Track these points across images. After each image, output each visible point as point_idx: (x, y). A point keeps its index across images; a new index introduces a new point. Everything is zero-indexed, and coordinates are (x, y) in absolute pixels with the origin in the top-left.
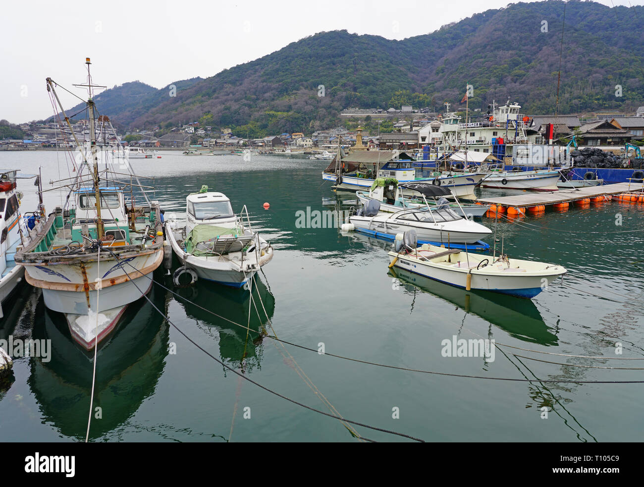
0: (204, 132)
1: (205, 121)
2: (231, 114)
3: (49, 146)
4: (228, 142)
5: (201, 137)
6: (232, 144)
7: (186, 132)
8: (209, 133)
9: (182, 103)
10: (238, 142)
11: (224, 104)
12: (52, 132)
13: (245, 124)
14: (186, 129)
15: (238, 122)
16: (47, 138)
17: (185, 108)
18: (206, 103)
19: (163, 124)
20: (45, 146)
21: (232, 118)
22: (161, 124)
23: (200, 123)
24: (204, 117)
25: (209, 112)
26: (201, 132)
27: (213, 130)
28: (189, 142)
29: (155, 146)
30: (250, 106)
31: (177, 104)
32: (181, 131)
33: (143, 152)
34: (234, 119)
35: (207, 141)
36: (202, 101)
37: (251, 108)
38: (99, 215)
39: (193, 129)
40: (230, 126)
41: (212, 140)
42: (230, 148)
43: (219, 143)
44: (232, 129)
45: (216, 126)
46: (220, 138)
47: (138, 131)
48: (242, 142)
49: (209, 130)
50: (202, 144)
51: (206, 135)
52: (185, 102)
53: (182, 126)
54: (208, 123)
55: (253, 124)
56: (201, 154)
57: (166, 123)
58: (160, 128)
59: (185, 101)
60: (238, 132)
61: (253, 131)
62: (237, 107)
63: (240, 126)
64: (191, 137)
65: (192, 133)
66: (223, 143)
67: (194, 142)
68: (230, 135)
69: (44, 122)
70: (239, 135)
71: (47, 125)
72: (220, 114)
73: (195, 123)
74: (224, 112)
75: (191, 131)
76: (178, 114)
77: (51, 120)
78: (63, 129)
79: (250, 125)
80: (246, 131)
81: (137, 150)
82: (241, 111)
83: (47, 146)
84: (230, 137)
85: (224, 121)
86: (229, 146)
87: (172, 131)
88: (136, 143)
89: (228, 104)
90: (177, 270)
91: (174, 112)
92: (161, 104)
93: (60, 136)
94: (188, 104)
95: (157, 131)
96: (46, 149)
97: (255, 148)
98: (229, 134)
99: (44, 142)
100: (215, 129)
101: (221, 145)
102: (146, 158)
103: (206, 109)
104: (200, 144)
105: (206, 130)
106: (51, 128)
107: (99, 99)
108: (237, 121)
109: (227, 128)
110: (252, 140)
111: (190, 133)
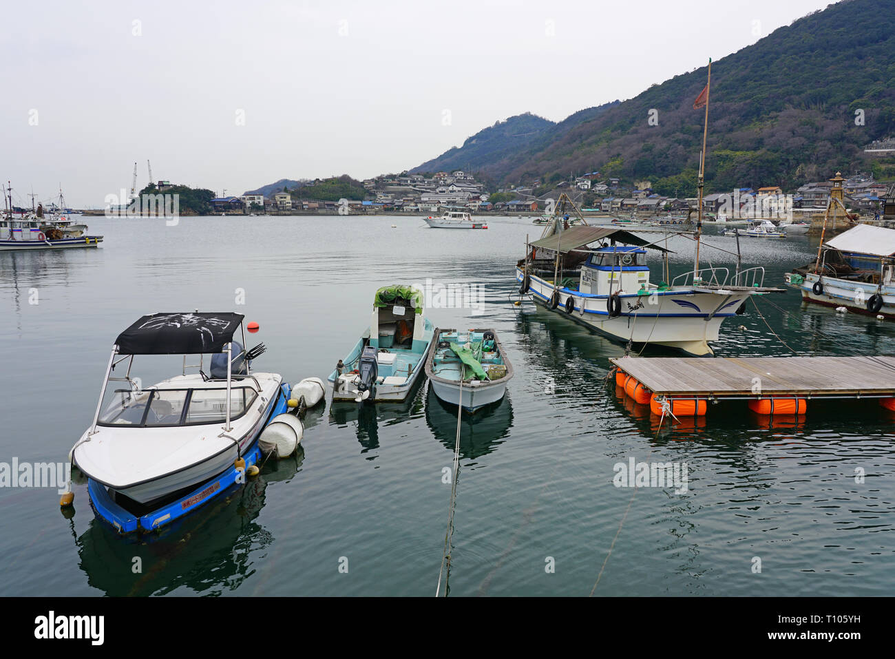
0: (605, 187)
1: (610, 170)
2: (654, 158)
3: (392, 209)
4: (641, 204)
5: (599, 196)
6: (647, 208)
7: (579, 188)
8: (614, 189)
9: (582, 142)
10: (658, 204)
11: (644, 141)
12: (400, 190)
13: (676, 174)
14: (579, 184)
15: (664, 171)
16: (394, 198)
17: (583, 150)
18: (615, 142)
19: (547, 176)
20: (386, 210)
21: (654, 164)
22: (545, 176)
23: (602, 174)
24: (610, 164)
25: (618, 155)
26: (601, 188)
27: (620, 184)
28: (580, 204)
29: (529, 210)
30: (687, 144)
31: (574, 144)
32: (571, 186)
34: (657, 165)
35: (607, 202)
36: (612, 139)
37: (690, 146)
39: (589, 183)
40: (650, 177)
41: (617, 200)
42: (644, 213)
43: (627, 205)
44: (653, 182)
45: (626, 178)
46: (630, 196)
47: (512, 186)
48: (664, 203)
49: (615, 184)
50: (599, 206)
51: (609, 193)
52: (584, 142)
53: (574, 179)
54: (614, 174)
55: (689, 173)
57: (552, 175)
58: (543, 181)
59: (586, 139)
60: (663, 186)
61: (688, 184)
62: (665, 145)
63: (667, 177)
64: (584, 195)
65: (587, 190)
66: (633, 205)
67: (589, 204)
68: (648, 192)
69: (392, 177)
70: (663, 192)
71: (396, 181)
72: (635, 158)
73: (594, 173)
74: (642, 154)
75: (586, 187)
76: (571, 160)
77: (404, 175)
78: (415, 186)
79: (683, 175)
80: (675, 185)
82: (670, 152)
83: (389, 209)
84: (647, 195)
85: (640, 170)
86: (642, 210)
87: (559, 186)
88: (503, 206)
89: (650, 142)
91: (567, 158)
92: (551, 146)
93: (410, 195)
94: (590, 145)
95: (538, 186)
96: (389, 213)
98: (646, 190)
99: (386, 204)
100: (624, 183)
101: (629, 209)
102: (473, 228)
103: (614, 152)
104: (596, 207)
105: (609, 184)
106: (400, 185)
107: (474, 142)
108: (663, 169)
109: (645, 180)
110: (681, 201)
111: (584, 190)
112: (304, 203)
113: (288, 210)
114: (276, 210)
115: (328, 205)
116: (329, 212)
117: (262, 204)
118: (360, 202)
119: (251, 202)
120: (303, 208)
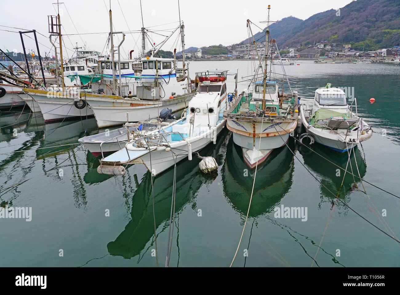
0: (330, 47)
1: (332, 40)
2: (353, 34)
3: (240, 58)
4: (346, 54)
5: (327, 51)
6: (350, 56)
7: (318, 48)
8: (334, 48)
9: (318, 28)
10: (355, 54)
11: (348, 27)
12: (241, 50)
13: (363, 41)
14: (318, 46)
15: (357, 40)
16: (239, 53)
17: (319, 31)
18: (334, 27)
19: (303, 43)
20: (237, 58)
21: (353, 37)
22: (302, 43)
23: (329, 41)
24: (332, 37)
25: (336, 33)
26: (328, 47)
27: (337, 46)
28: (319, 55)
29: (296, 58)
30: (369, 27)
31: (315, 29)
32: (314, 47)
33: (289, 61)
34: (354, 37)
35: (331, 54)
36: (332, 26)
37: (370, 28)
38: (264, 97)
39: (323, 46)
40: (351, 42)
41: (336, 53)
42: (348, 58)
43: (340, 55)
44: (352, 45)
45: (340, 43)
46: (341, 51)
47: (287, 48)
48: (358, 54)
49: (334, 46)
50: (327, 56)
51: (332, 50)
52: (320, 28)
53: (316, 44)
54: (334, 42)
55: (369, 40)
56: (326, 62)
57: (305, 42)
58: (301, 45)
59: (320, 27)
60: (356, 46)
61: (369, 45)
62: (359, 28)
63: (359, 42)
64: (321, 51)
65: (322, 48)
66: (343, 55)
67: (322, 54)
68: (349, 49)
69: (237, 45)
70: (356, 49)
71: (240, 47)
72: (344, 34)
73: (325, 41)
74: (348, 32)
75: (321, 47)
76: (314, 36)
77: (242, 43)
78: (247, 48)
79: (367, 41)
80: (363, 46)
81: (285, 60)
82: (361, 31)
83: (238, 58)
84: (349, 50)
85: (346, 40)
86: (348, 57)
87: (309, 47)
88: (285, 56)
89: (351, 27)
90: (302, 135)
91: (312, 35)
92: (304, 30)
93: (245, 52)
94: (322, 29)
95: (299, 47)
96: (239, 59)
97: (367, 58)
98: (348, 48)
99: (237, 56)
100: (339, 45)
101: (342, 56)
102: (290, 65)
103: (334, 32)
104: (326, 56)
105: (332, 46)
106: (241, 48)
108: (357, 39)
109: (348, 44)
110: (367, 52)
111: (321, 48)
112: (205, 56)
113: (200, 59)
114: (195, 59)
115: (214, 56)
116: (215, 59)
117: (190, 57)
118: (227, 55)
119: (186, 56)
120: (205, 58)
